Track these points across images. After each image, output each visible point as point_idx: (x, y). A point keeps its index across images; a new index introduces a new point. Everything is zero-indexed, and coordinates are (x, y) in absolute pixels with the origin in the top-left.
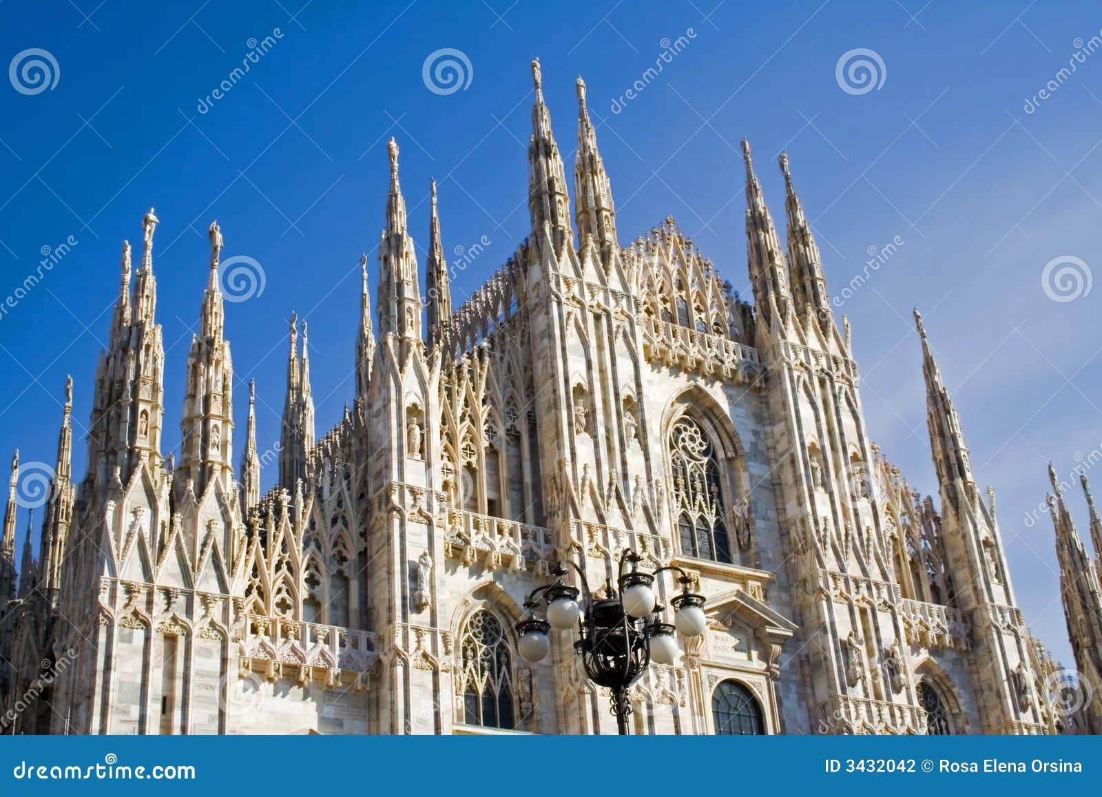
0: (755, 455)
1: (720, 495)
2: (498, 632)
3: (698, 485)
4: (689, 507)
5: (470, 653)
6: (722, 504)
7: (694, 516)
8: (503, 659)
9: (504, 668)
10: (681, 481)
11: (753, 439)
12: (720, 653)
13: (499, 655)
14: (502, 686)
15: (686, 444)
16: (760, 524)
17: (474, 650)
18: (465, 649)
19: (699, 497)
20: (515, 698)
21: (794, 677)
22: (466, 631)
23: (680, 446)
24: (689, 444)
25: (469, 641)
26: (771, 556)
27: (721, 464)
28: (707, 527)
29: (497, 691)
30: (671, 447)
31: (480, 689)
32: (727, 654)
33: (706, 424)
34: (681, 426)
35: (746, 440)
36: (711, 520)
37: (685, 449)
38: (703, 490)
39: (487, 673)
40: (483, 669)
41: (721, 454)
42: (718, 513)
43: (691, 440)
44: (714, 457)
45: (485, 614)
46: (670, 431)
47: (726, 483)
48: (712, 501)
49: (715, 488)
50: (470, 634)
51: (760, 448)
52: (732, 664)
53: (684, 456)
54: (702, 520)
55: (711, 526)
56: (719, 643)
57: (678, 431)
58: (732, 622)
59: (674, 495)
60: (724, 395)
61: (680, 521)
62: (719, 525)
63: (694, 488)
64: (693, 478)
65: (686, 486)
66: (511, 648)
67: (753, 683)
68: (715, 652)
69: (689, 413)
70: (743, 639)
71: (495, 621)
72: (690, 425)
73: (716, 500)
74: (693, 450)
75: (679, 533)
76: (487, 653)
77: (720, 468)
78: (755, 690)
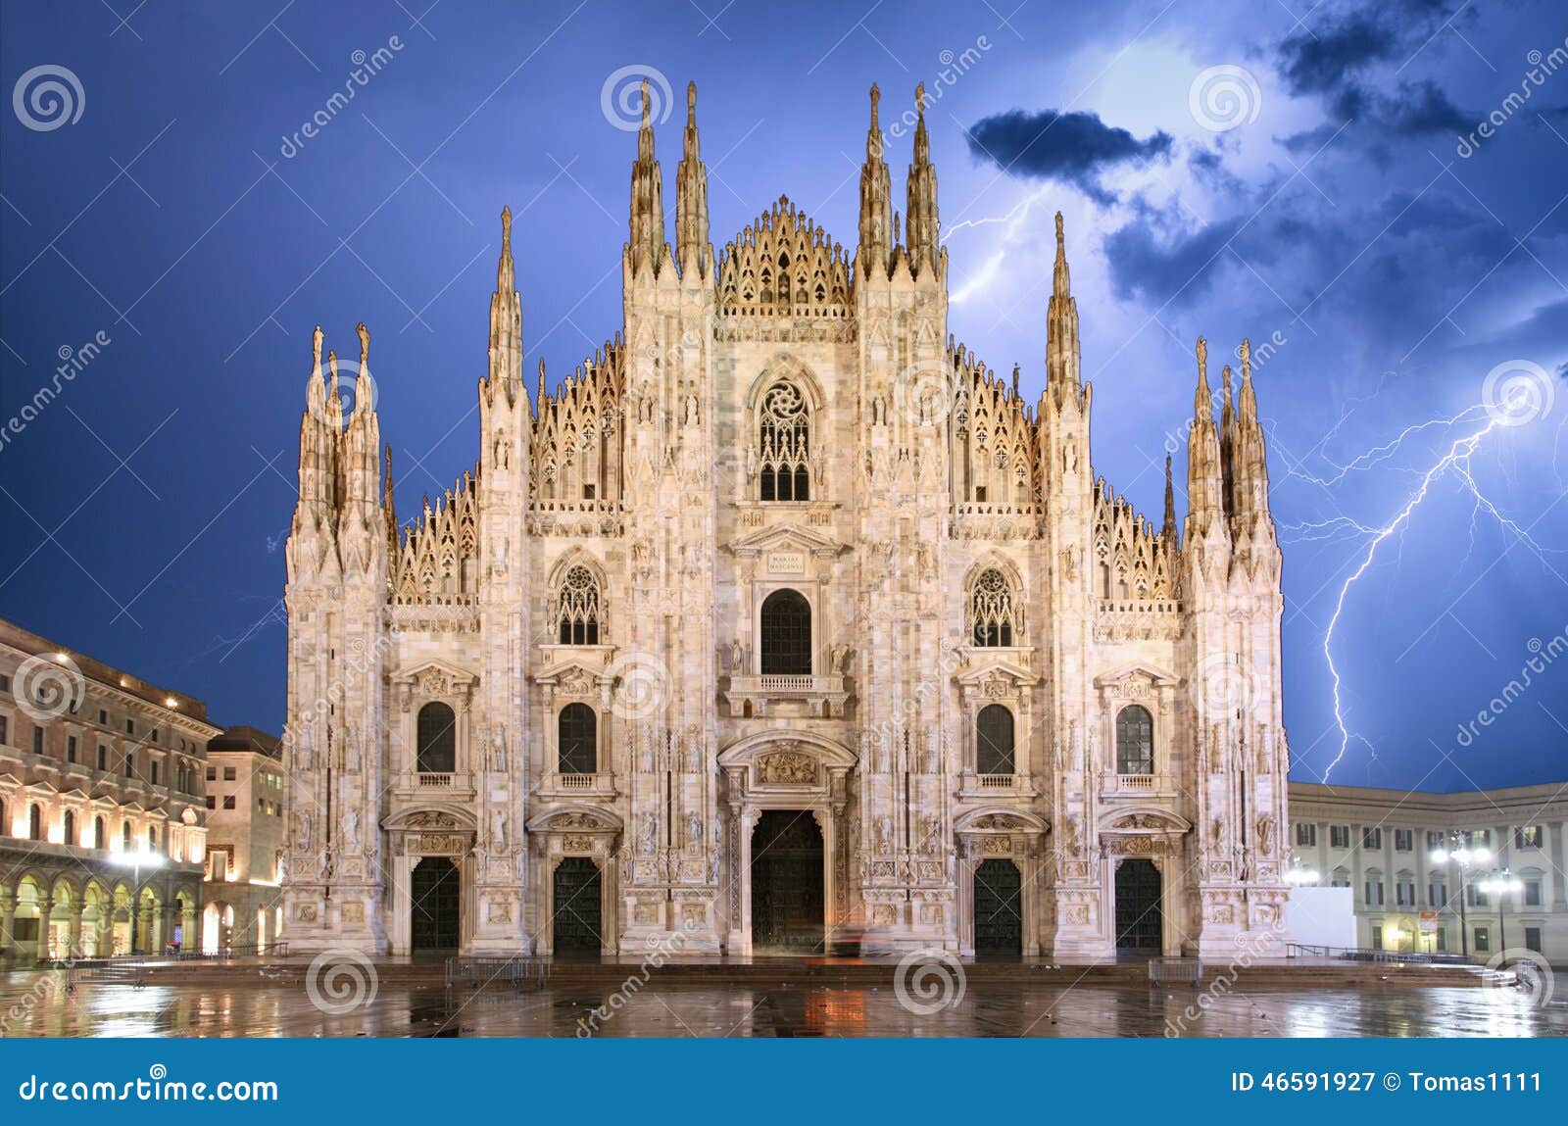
0: (837, 403)
1: (806, 442)
2: (589, 579)
3: (785, 438)
4: (773, 459)
5: (566, 596)
6: (806, 449)
7: (776, 466)
8: (592, 597)
9: (592, 604)
10: (768, 438)
11: (838, 388)
12: (775, 569)
13: (589, 595)
14: (590, 615)
15: (778, 405)
16: (832, 462)
17: (569, 595)
18: (563, 594)
19: (785, 448)
20: (599, 622)
21: (845, 580)
22: (564, 581)
23: (772, 409)
24: (780, 406)
25: (566, 589)
27: (810, 416)
28: (790, 472)
29: (585, 619)
30: (763, 411)
31: (572, 619)
32: (783, 570)
33: (800, 384)
34: (775, 391)
35: (830, 391)
36: (793, 466)
37: (776, 411)
38: (789, 442)
39: (579, 608)
40: (576, 606)
41: (811, 408)
42: (801, 458)
43: (784, 401)
44: (806, 411)
45: (580, 568)
46: (763, 398)
47: (812, 432)
48: (796, 450)
49: (801, 438)
50: (567, 583)
51: (844, 395)
52: (784, 578)
53: (775, 417)
54: (785, 468)
55: (793, 471)
56: (776, 563)
57: (772, 396)
58: (789, 545)
59: (759, 452)
60: (814, 355)
61: (763, 471)
62: (801, 468)
63: (780, 442)
64: (780, 434)
65: (772, 442)
66: (598, 589)
67: (803, 590)
68: (771, 570)
69: (784, 379)
70: (800, 556)
71: (587, 572)
72: (785, 388)
73: (801, 448)
74: (785, 409)
75: (758, 482)
76: (579, 595)
77: (811, 421)
78: (805, 595)
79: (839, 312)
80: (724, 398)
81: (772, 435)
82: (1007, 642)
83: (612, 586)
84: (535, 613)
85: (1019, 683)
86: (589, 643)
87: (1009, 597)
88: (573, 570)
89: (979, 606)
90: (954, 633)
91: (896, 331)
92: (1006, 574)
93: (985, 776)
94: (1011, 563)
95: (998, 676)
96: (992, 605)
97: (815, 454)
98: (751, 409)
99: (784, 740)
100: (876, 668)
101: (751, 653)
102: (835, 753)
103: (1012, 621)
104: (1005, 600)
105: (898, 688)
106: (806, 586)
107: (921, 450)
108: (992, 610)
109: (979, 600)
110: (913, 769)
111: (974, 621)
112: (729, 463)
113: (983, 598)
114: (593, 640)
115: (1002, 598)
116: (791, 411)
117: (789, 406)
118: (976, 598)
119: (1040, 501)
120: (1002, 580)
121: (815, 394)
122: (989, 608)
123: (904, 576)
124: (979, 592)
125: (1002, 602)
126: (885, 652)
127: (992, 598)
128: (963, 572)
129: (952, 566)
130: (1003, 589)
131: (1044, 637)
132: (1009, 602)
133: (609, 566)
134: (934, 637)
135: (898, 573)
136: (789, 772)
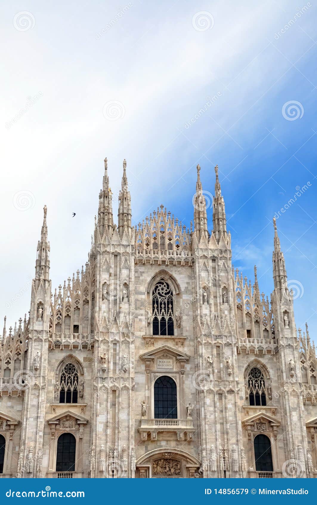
0: (186, 292)
1: (172, 308)
2: (75, 370)
3: (163, 306)
4: (158, 315)
5: (63, 378)
6: (172, 311)
7: (160, 318)
8: (76, 378)
9: (76, 382)
10: (156, 305)
11: (186, 286)
12: (160, 367)
13: (74, 377)
14: (74, 387)
15: (160, 291)
16: (184, 318)
17: (65, 377)
18: (62, 377)
19: (163, 310)
20: (78, 391)
22: (63, 371)
23: (157, 292)
24: (161, 292)
25: (63, 374)
26: (188, 329)
27: (174, 296)
28: (165, 321)
29: (72, 389)
30: (153, 293)
31: (66, 390)
32: (164, 367)
33: (169, 282)
34: (158, 285)
35: (183, 287)
36: (167, 318)
37: (159, 293)
38: (165, 307)
39: (69, 384)
40: (68, 383)
41: (174, 293)
42: (170, 315)
43: (162, 289)
44: (172, 294)
45: (71, 364)
46: (153, 288)
47: (175, 303)
48: (168, 311)
49: (170, 306)
50: (64, 372)
51: (189, 288)
52: (164, 370)
53: (158, 296)
54: (163, 319)
55: (167, 320)
56: (161, 363)
57: (157, 287)
58: (167, 356)
59: (152, 312)
60: (175, 271)
61: (153, 320)
62: (170, 319)
63: (161, 307)
64: (161, 304)
65: (158, 307)
66: (79, 374)
67: (173, 377)
68: (158, 367)
69: (162, 279)
70: (171, 361)
71: (74, 366)
72: (163, 284)
73: (170, 310)
74: (163, 293)
75: (152, 325)
76: (69, 377)
77: (174, 298)
78: (174, 379)
79: (186, 254)
80: (137, 289)
81: (157, 304)
82: (264, 404)
83: (86, 374)
84: (49, 387)
85: (272, 425)
86: (73, 402)
87: (264, 381)
88: (67, 365)
89: (251, 385)
90: (241, 398)
91: (211, 263)
92: (262, 370)
93: (260, 472)
94: (264, 366)
95: (262, 420)
96: (257, 385)
97: (177, 313)
98: (148, 293)
99: (166, 453)
100: (208, 417)
101: (149, 408)
102: (190, 460)
103: (266, 393)
104: (262, 382)
105: (218, 426)
106: (174, 375)
107: (224, 315)
108: (257, 387)
109: (251, 382)
110: (227, 468)
111: (249, 392)
112: (139, 317)
113: (252, 381)
114: (75, 401)
115: (261, 381)
116: (166, 294)
117: (164, 292)
118: (249, 381)
119: (274, 338)
120: (260, 373)
121: (176, 288)
122: (255, 386)
123: (219, 372)
124: (250, 378)
125: (261, 383)
126: (212, 409)
127: (256, 381)
128: (244, 370)
129: (239, 367)
130: (260, 377)
131: (281, 401)
132: (264, 384)
133: (84, 364)
134: (233, 402)
135: (216, 371)
136: (168, 469)
